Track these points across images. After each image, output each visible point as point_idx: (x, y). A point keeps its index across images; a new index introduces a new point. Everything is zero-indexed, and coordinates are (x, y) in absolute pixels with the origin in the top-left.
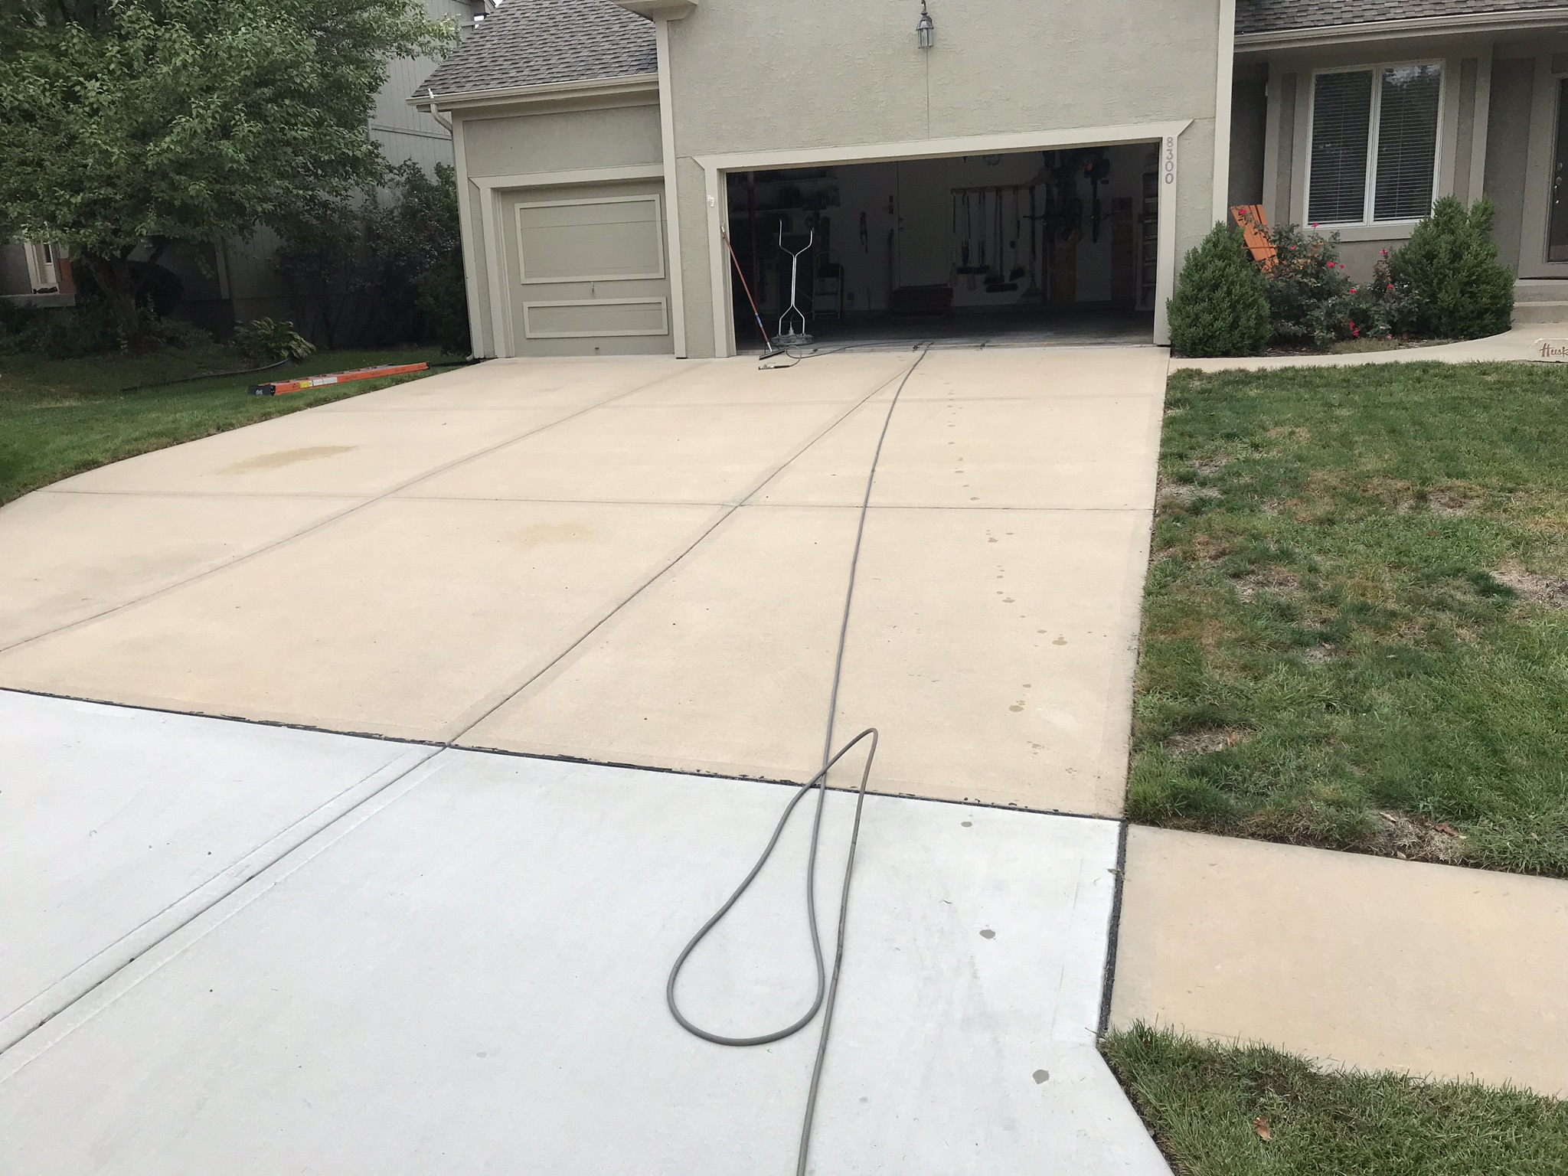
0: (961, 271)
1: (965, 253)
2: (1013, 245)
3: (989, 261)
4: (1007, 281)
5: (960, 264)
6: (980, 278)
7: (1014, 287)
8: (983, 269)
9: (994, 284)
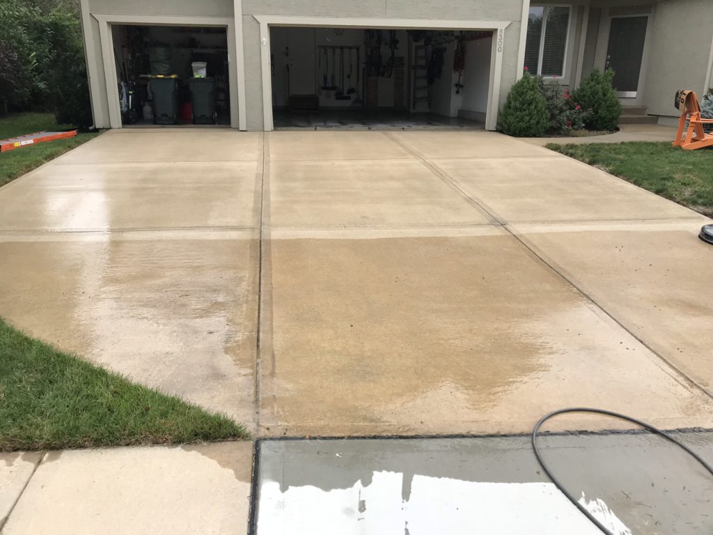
0: (324, 88)
1: (325, 78)
2: (349, 76)
3: (337, 84)
4: (345, 94)
5: (323, 85)
6: (333, 93)
7: (349, 98)
8: (334, 88)
9: (340, 96)
